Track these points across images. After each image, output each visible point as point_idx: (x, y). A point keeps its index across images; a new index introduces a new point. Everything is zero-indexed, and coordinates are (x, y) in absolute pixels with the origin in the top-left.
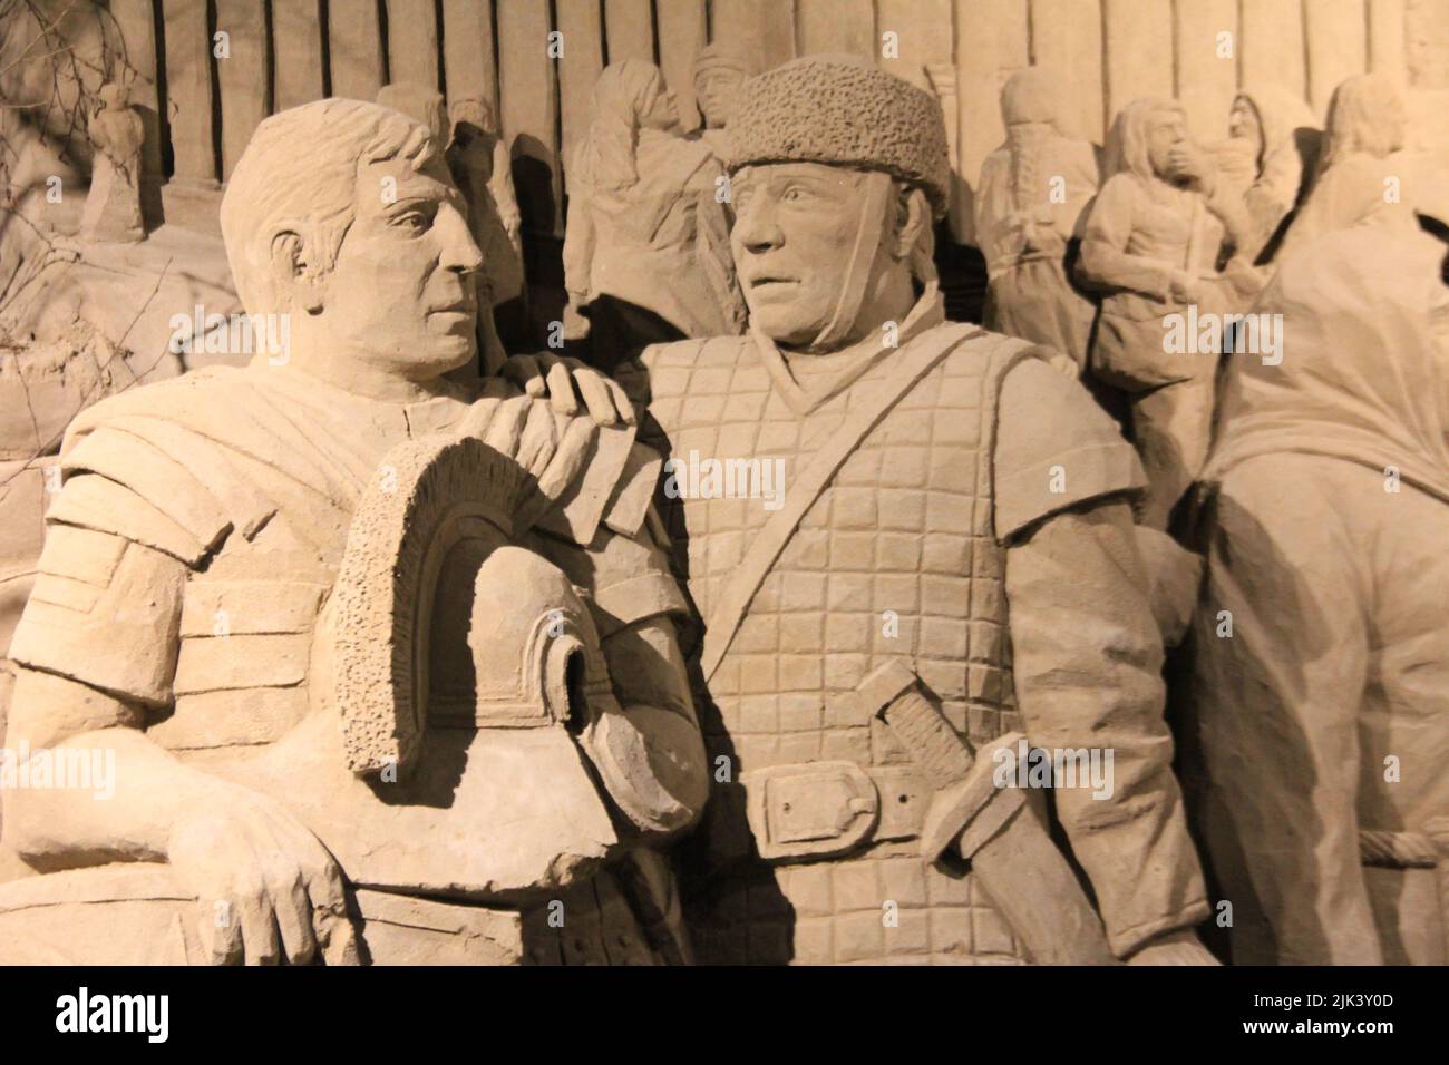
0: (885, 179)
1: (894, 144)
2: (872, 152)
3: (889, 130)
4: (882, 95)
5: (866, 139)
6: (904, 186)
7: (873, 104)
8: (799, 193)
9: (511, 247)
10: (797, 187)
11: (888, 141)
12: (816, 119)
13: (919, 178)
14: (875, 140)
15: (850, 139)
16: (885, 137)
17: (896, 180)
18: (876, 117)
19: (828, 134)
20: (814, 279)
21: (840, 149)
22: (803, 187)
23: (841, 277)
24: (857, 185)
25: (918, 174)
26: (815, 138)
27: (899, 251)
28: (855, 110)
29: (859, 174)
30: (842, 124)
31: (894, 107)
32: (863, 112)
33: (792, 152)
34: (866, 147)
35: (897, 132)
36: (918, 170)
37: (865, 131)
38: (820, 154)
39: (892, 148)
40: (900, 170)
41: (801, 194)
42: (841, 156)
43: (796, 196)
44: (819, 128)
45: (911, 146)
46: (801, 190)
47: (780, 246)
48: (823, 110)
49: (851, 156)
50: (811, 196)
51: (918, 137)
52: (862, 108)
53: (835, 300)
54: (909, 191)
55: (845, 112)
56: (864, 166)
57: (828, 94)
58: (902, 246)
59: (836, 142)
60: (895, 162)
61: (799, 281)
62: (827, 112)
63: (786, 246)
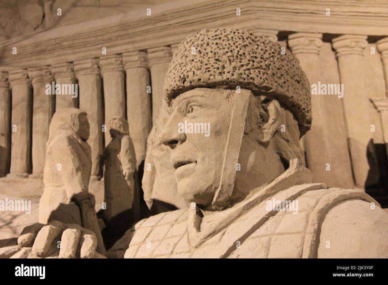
0: (247, 93)
1: (249, 69)
2: (233, 75)
3: (245, 62)
4: (240, 42)
5: (229, 67)
6: (263, 98)
7: (234, 47)
8: (193, 107)
9: (127, 184)
10: (192, 104)
11: (245, 67)
12: (197, 60)
13: (271, 91)
14: (235, 68)
15: (218, 68)
16: (242, 66)
17: (256, 93)
18: (236, 54)
19: (204, 67)
20: (203, 159)
21: (211, 75)
22: (195, 103)
23: (221, 155)
24: (228, 97)
25: (271, 89)
26: (195, 71)
27: (263, 138)
28: (221, 52)
29: (229, 91)
30: (212, 61)
31: (248, 49)
32: (227, 52)
33: (185, 83)
34: (229, 72)
35: (251, 63)
36: (270, 85)
37: (228, 62)
38: (200, 80)
39: (247, 72)
40: (256, 86)
41: (194, 108)
42: (213, 79)
43: (192, 110)
44: (199, 64)
45: (262, 71)
46: (194, 105)
47: (183, 141)
48: (202, 54)
49: (218, 78)
50: (199, 108)
51: (268, 66)
52: (226, 50)
53: (218, 172)
54: (267, 101)
55: (215, 54)
56: (230, 85)
57: (205, 46)
58: (265, 135)
59: (209, 71)
60: (251, 81)
61: (196, 162)
62: (204, 55)
63: (187, 140)
